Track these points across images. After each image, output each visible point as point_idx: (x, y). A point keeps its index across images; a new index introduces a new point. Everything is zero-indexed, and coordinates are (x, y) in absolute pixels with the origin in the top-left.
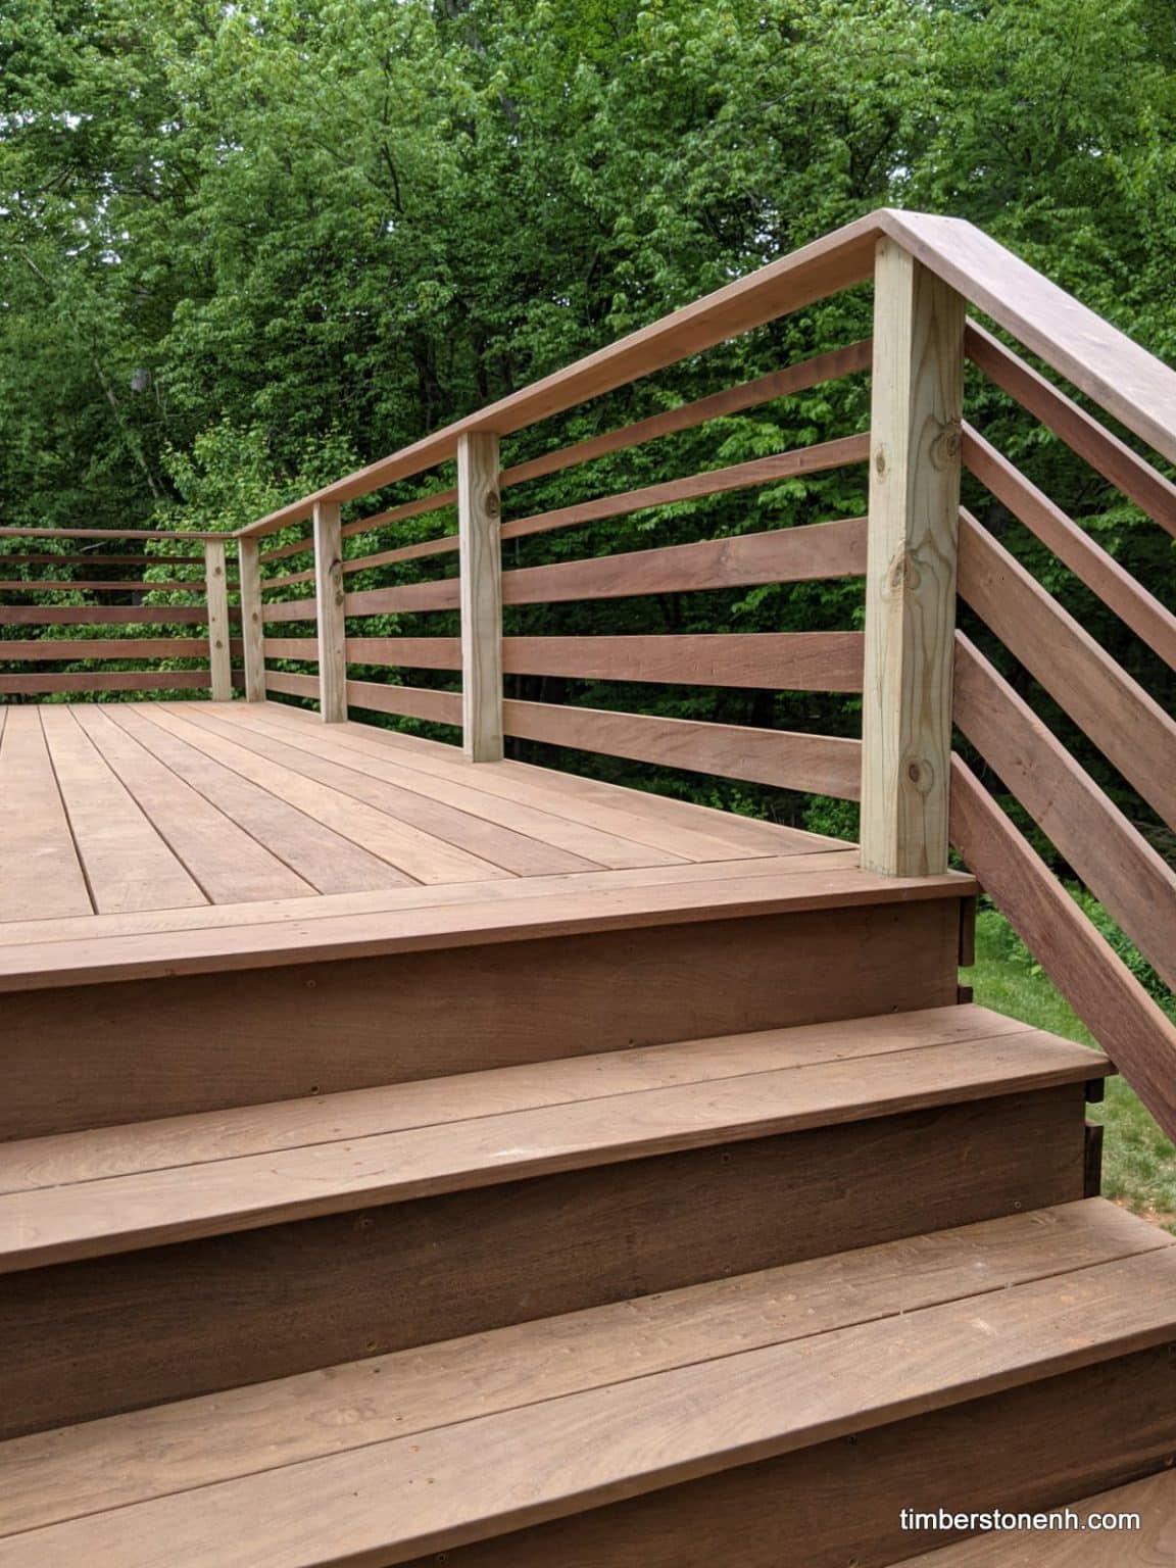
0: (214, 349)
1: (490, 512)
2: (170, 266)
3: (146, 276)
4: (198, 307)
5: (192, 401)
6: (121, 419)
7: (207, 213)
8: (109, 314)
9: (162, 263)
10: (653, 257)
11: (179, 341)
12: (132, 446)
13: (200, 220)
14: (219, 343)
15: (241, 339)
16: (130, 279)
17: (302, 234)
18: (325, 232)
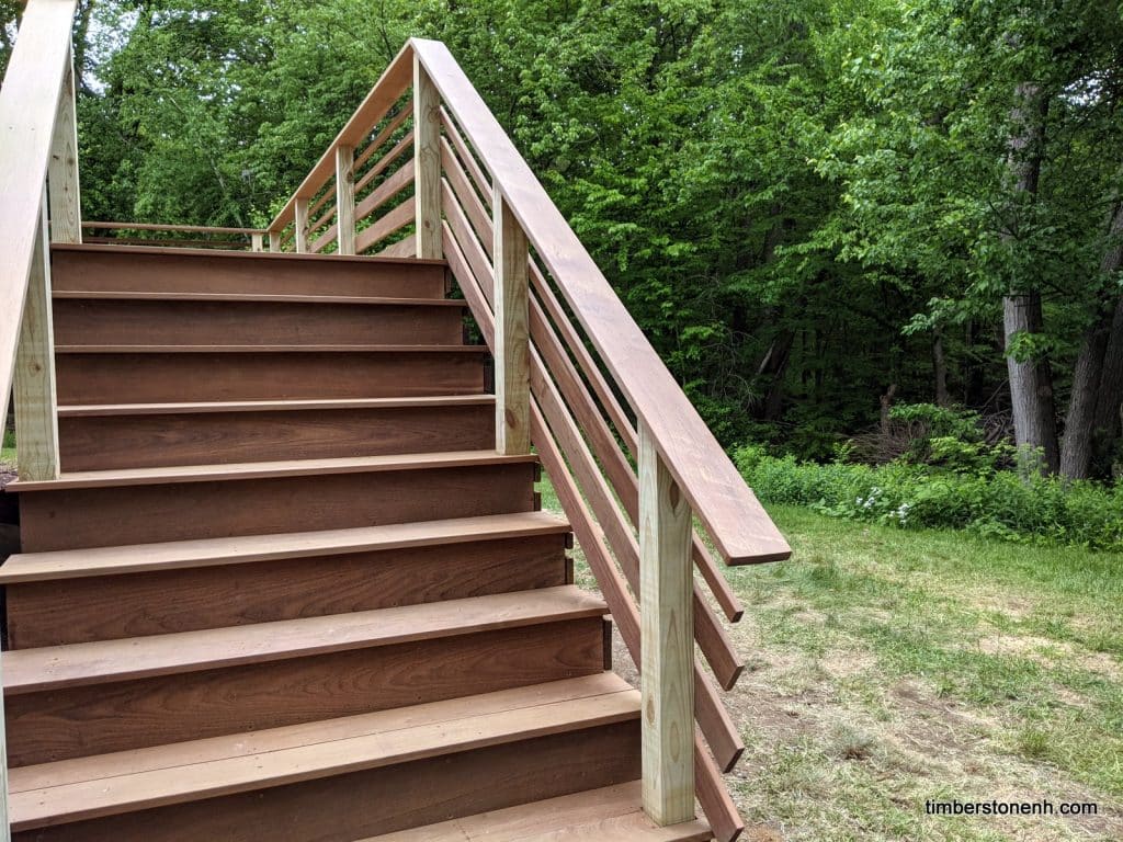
0: (284, 152)
1: (349, 181)
2: (258, 103)
3: (243, 109)
4: (273, 127)
5: (269, 183)
6: (227, 196)
7: (280, 71)
8: (220, 131)
9: (253, 101)
10: (541, 94)
11: (262, 147)
12: (233, 211)
13: (276, 75)
14: (286, 148)
15: (299, 146)
16: (234, 111)
17: (336, 84)
18: (349, 82)
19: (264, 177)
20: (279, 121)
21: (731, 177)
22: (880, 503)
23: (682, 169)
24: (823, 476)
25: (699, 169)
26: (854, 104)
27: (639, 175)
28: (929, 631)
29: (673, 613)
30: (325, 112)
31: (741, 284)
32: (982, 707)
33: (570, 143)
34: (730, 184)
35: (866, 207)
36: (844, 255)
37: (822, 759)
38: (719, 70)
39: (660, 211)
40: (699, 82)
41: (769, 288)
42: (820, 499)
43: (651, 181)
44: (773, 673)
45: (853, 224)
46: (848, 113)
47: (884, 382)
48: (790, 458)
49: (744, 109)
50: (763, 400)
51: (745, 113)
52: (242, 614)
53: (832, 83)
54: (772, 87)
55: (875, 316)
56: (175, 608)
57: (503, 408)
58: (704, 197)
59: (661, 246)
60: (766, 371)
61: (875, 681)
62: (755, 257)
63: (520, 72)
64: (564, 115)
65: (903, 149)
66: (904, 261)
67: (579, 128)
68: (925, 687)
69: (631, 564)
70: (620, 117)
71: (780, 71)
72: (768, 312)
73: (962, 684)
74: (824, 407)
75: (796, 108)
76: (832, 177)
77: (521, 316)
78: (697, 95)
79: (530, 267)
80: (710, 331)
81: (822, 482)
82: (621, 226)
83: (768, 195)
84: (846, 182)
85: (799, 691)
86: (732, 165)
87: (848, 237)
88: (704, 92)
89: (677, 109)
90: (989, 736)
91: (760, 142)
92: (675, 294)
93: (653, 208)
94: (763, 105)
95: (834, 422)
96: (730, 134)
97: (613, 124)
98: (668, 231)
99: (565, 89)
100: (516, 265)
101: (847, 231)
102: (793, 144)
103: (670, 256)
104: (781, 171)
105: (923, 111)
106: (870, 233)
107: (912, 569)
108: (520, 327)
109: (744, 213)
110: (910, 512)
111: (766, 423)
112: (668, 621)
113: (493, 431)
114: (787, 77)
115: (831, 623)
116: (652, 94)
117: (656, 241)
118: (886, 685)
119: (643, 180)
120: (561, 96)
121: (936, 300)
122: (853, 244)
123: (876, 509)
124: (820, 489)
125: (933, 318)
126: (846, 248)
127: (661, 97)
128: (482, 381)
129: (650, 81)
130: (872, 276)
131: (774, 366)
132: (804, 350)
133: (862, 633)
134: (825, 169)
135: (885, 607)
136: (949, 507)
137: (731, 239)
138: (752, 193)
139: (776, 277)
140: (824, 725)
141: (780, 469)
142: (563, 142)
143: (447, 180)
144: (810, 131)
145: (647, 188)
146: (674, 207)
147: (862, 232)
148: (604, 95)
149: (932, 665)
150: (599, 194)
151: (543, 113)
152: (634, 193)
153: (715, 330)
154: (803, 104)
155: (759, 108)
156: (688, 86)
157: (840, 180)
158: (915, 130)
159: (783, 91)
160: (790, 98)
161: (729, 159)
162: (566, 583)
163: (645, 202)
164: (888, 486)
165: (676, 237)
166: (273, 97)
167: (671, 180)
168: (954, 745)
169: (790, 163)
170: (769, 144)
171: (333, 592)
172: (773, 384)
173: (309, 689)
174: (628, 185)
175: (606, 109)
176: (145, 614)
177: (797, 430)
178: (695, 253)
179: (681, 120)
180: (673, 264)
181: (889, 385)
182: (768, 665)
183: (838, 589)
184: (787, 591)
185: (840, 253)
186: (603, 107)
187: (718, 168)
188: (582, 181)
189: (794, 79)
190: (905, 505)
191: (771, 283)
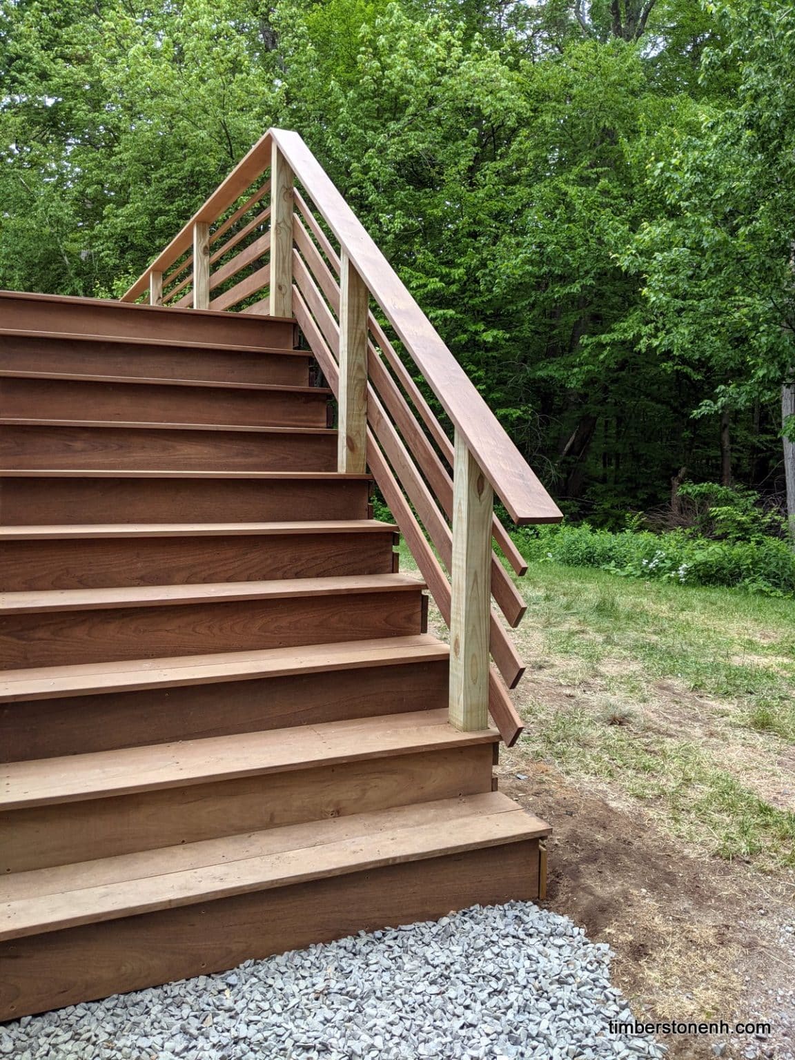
0: (127, 233)
1: (205, 253)
2: (102, 185)
3: (88, 191)
4: (117, 208)
5: (112, 262)
6: (71, 273)
7: (125, 156)
8: (67, 211)
9: (98, 183)
10: (370, 187)
11: (106, 228)
12: (77, 288)
13: (121, 160)
14: (129, 229)
15: (141, 227)
16: (80, 192)
17: (177, 170)
18: (190, 168)
19: (107, 256)
20: (122, 203)
21: (543, 271)
22: (663, 565)
23: (499, 262)
24: (614, 542)
25: (514, 262)
26: (656, 207)
27: (458, 266)
28: (690, 649)
29: (476, 574)
30: (167, 197)
31: (548, 370)
32: (724, 698)
33: (395, 234)
34: (541, 277)
35: (660, 299)
36: (642, 346)
37: (591, 723)
38: (535, 171)
39: (477, 300)
40: (515, 181)
41: (574, 374)
42: (610, 562)
43: (470, 271)
44: (555, 671)
45: (653, 318)
46: (650, 215)
47: (676, 465)
48: (586, 527)
49: (558, 208)
50: (566, 479)
51: (558, 212)
52: (142, 578)
53: (638, 186)
54: (583, 189)
55: (668, 403)
56: (90, 570)
57: (345, 435)
58: (518, 289)
59: (476, 333)
60: (570, 452)
61: (640, 678)
62: (563, 349)
63: (350, 165)
64: (390, 207)
65: (697, 248)
66: (697, 353)
67: (405, 219)
68: (679, 684)
69: (445, 548)
70: (443, 211)
71: (591, 173)
72: (572, 399)
73: (710, 683)
74: (620, 487)
75: (604, 209)
76: (633, 271)
77: (362, 360)
78: (514, 193)
79: (369, 319)
80: (519, 413)
81: (614, 547)
82: (440, 312)
83: (575, 288)
84: (645, 276)
85: (577, 682)
86: (544, 259)
87: (645, 330)
88: (520, 191)
89: (495, 205)
90: (728, 715)
91: (570, 239)
92: (489, 378)
93: (471, 297)
94: (574, 205)
95: (629, 500)
96: (543, 231)
97: (435, 217)
98: (483, 319)
99: (391, 183)
100: (358, 317)
101: (647, 324)
102: (600, 241)
103: (485, 342)
104: (589, 266)
105: (715, 213)
106: (667, 327)
107: (683, 610)
108: (360, 368)
109: (554, 305)
110: (689, 572)
111: (567, 499)
112: (472, 578)
113: (336, 456)
114: (597, 180)
115: (608, 641)
116: (472, 191)
117: (472, 328)
118: (648, 682)
119: (462, 270)
120: (388, 189)
121: (723, 387)
122: (650, 336)
123: (659, 569)
124: (611, 554)
125: (719, 404)
126: (645, 339)
127: (481, 194)
128: (325, 418)
129: (471, 178)
130: (667, 366)
131: (576, 449)
132: (606, 437)
133: (634, 648)
134: (626, 263)
135: (655, 633)
136: (724, 569)
137: (541, 329)
138: (561, 286)
139: (581, 365)
140: (595, 704)
141: (577, 536)
142: (388, 233)
143: (299, 250)
144: (615, 230)
145: (465, 278)
146: (490, 297)
147: (659, 325)
148: (427, 190)
149: (688, 670)
150: (421, 282)
151: (371, 204)
152: (453, 283)
153: (524, 412)
154: (611, 205)
155: (569, 207)
156: (506, 184)
157: (639, 274)
158: (707, 230)
159: (593, 193)
160: (600, 200)
161: (542, 254)
162: (393, 572)
163: (463, 290)
164: (671, 550)
165: (490, 325)
166: (117, 180)
167: (487, 271)
168: (698, 721)
169: (598, 259)
170: (579, 241)
171: (211, 565)
172: (575, 466)
173: (197, 629)
174: (448, 275)
175: (429, 203)
176: (68, 572)
177: (595, 507)
178: (507, 340)
179: (498, 216)
180: (487, 350)
181: (680, 468)
182: (553, 666)
183: (617, 618)
184: (574, 620)
185: (639, 343)
186: (427, 201)
187: (530, 262)
188: (406, 269)
189: (603, 182)
190: (684, 566)
191: (576, 370)
